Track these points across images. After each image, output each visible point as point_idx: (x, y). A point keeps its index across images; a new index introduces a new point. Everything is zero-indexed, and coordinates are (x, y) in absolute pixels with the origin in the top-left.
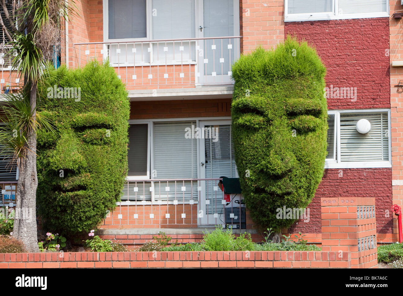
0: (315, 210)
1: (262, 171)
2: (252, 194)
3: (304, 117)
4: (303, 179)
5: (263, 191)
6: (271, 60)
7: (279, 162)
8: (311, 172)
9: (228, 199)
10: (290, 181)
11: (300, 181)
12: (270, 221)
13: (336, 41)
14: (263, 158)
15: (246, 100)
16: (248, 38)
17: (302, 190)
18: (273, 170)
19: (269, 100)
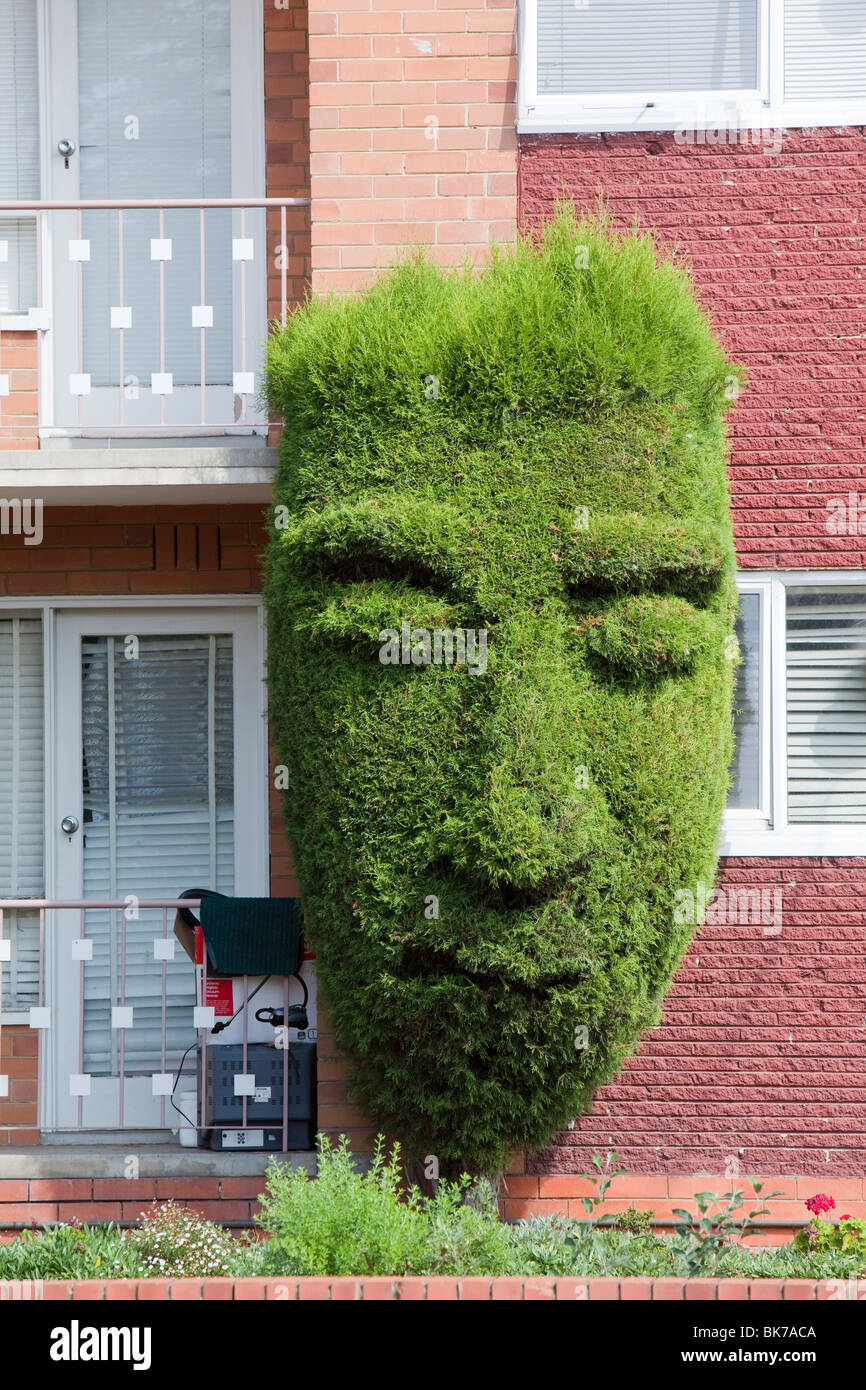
0: (661, 1060)
1: (443, 864)
2: (387, 979)
3: (645, 605)
4: (639, 910)
5: (447, 964)
6: (484, 323)
7: (535, 822)
8: (673, 873)
9: (222, 1000)
10: (579, 914)
11: (625, 920)
12: (463, 1113)
13: (770, 235)
14: (450, 803)
15: (364, 518)
16: (335, 209)
17: (633, 960)
18: (502, 863)
19: (479, 519)
